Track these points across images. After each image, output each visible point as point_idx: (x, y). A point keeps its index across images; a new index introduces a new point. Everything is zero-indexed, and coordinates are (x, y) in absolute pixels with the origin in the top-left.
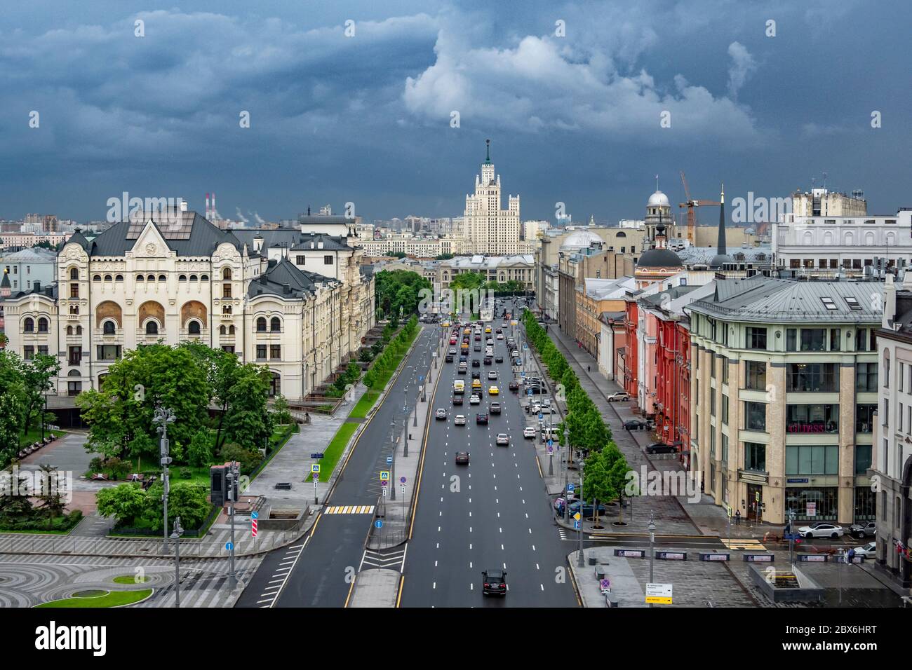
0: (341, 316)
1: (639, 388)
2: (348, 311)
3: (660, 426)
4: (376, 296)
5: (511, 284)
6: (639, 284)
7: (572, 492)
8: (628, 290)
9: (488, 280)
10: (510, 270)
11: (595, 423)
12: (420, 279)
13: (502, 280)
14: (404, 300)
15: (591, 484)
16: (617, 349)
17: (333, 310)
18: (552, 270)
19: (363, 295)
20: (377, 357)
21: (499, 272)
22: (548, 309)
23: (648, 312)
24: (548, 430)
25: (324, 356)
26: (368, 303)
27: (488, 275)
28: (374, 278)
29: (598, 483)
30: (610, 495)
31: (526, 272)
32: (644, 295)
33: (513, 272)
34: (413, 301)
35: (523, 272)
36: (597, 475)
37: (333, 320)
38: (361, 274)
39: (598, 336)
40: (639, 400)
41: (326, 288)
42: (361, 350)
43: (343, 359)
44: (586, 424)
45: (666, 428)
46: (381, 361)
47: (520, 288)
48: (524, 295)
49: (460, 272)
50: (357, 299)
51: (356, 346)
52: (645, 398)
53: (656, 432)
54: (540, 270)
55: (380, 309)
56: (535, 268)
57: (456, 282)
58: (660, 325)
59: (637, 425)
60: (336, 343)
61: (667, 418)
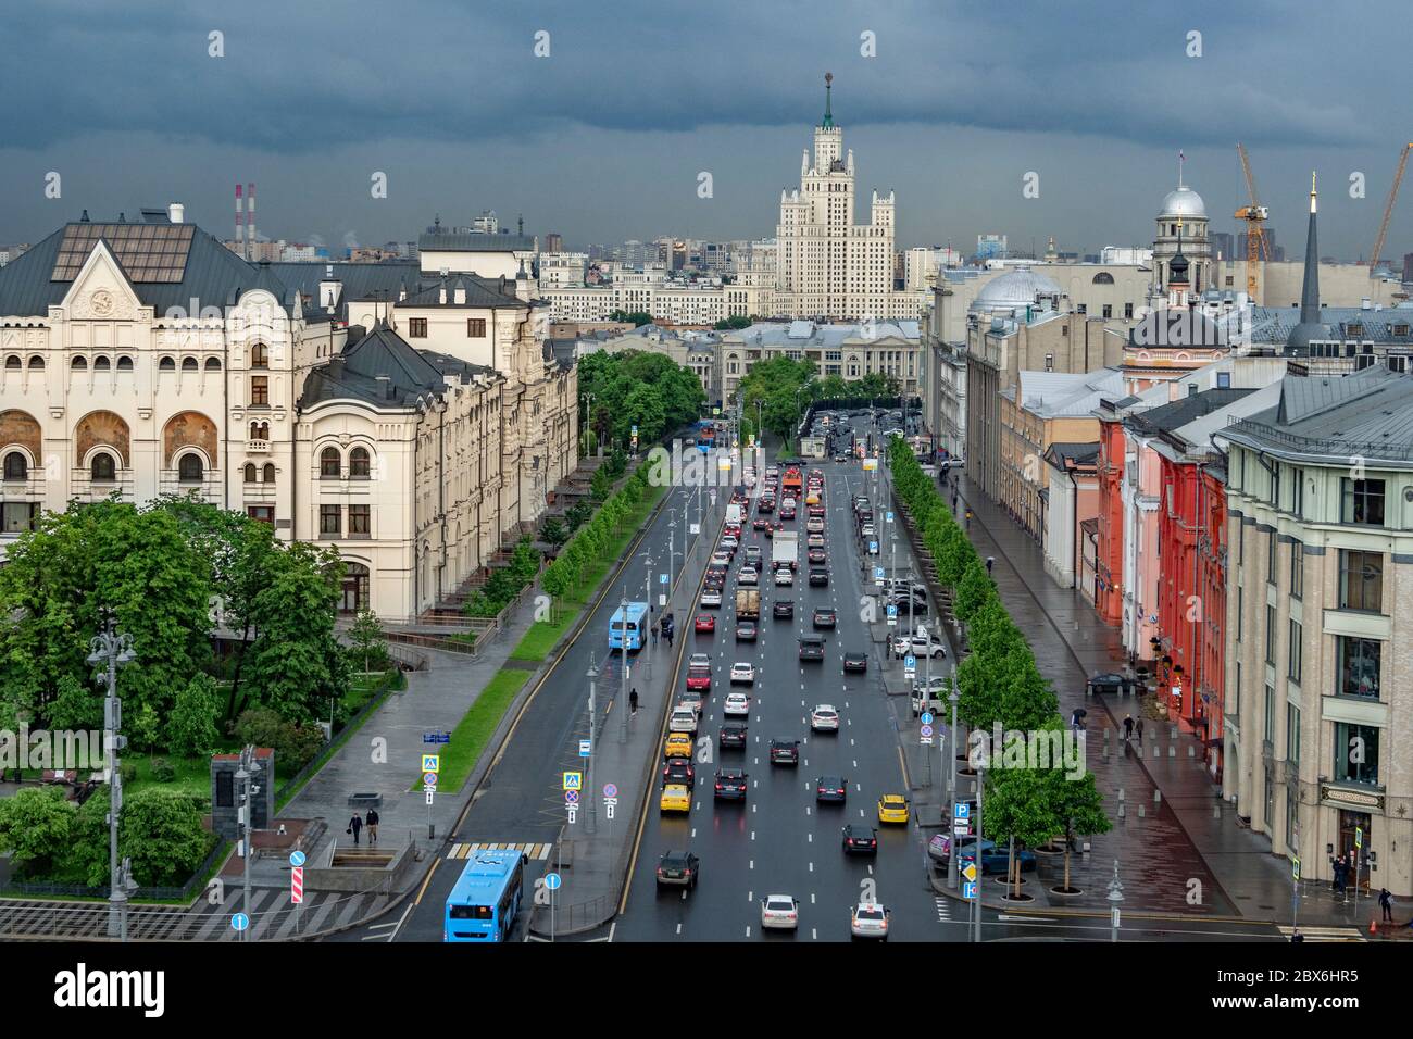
0: (502, 446)
1: (1126, 605)
2: (516, 435)
3: (1165, 687)
4: (581, 404)
5: (871, 383)
6: (1132, 384)
7: (966, 822)
8: (1105, 397)
9: (823, 372)
10: (869, 353)
11: (1021, 677)
12: (676, 367)
13: (854, 373)
14: (641, 416)
15: (1004, 806)
16: (1083, 523)
17: (484, 433)
18: (954, 353)
19: (551, 402)
20: (576, 534)
21: (845, 356)
22: (946, 436)
23: (1144, 442)
24: (923, 690)
25: (464, 529)
26: (561, 421)
27: (823, 363)
28: (575, 366)
29: (1021, 804)
30: (1045, 830)
31: (905, 357)
32: (1138, 408)
33: (876, 357)
34: (660, 417)
35: (897, 358)
36: (1018, 786)
37: (483, 455)
38: (547, 358)
39: (1043, 495)
40: (1124, 631)
41: (467, 388)
42: (546, 519)
43: (504, 537)
44: (1003, 680)
45: (1176, 691)
46: (582, 542)
47: (889, 391)
48: (899, 406)
49: (764, 357)
50: (536, 410)
51: (533, 511)
52: (1136, 627)
53: (1156, 698)
54: (931, 352)
55: (588, 432)
56: (921, 348)
57: (752, 377)
58: (1168, 472)
59: (1115, 686)
60: (489, 506)
61: (1179, 669)
